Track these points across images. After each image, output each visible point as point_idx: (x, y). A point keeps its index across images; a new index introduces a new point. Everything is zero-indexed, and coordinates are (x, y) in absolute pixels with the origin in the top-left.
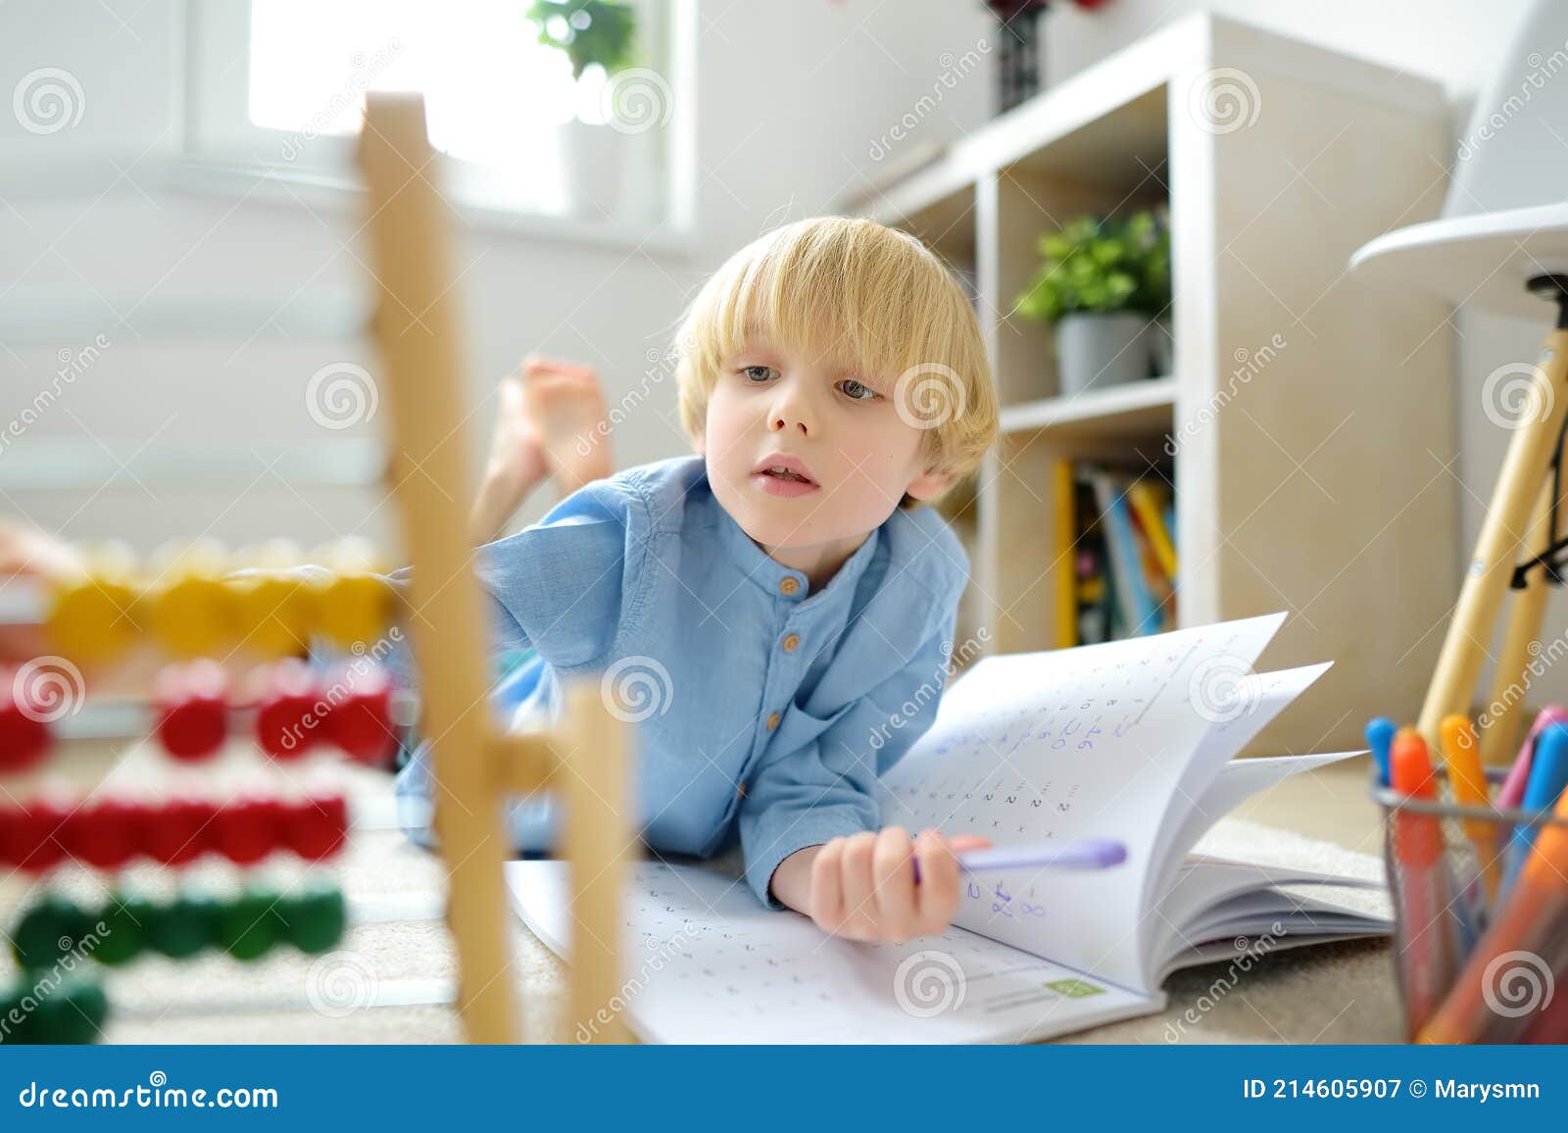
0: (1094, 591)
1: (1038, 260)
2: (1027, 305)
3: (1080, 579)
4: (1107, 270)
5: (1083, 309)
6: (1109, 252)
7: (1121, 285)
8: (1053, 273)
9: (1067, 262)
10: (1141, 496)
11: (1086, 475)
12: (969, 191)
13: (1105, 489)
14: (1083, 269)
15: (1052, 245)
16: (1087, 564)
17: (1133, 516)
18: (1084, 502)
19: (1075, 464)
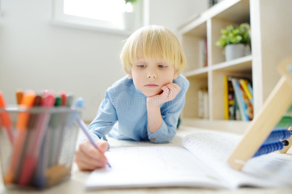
0: (232, 102)
1: (221, 35)
2: (219, 44)
3: (229, 100)
4: (236, 35)
5: (231, 43)
6: (237, 31)
7: (239, 38)
8: (224, 37)
9: (227, 34)
10: (243, 82)
11: (230, 79)
12: (205, 23)
13: (234, 82)
14: (231, 35)
15: (223, 31)
16: (230, 97)
17: (241, 87)
18: (230, 84)
19: (228, 77)
